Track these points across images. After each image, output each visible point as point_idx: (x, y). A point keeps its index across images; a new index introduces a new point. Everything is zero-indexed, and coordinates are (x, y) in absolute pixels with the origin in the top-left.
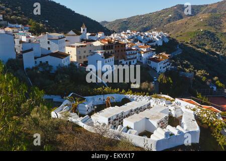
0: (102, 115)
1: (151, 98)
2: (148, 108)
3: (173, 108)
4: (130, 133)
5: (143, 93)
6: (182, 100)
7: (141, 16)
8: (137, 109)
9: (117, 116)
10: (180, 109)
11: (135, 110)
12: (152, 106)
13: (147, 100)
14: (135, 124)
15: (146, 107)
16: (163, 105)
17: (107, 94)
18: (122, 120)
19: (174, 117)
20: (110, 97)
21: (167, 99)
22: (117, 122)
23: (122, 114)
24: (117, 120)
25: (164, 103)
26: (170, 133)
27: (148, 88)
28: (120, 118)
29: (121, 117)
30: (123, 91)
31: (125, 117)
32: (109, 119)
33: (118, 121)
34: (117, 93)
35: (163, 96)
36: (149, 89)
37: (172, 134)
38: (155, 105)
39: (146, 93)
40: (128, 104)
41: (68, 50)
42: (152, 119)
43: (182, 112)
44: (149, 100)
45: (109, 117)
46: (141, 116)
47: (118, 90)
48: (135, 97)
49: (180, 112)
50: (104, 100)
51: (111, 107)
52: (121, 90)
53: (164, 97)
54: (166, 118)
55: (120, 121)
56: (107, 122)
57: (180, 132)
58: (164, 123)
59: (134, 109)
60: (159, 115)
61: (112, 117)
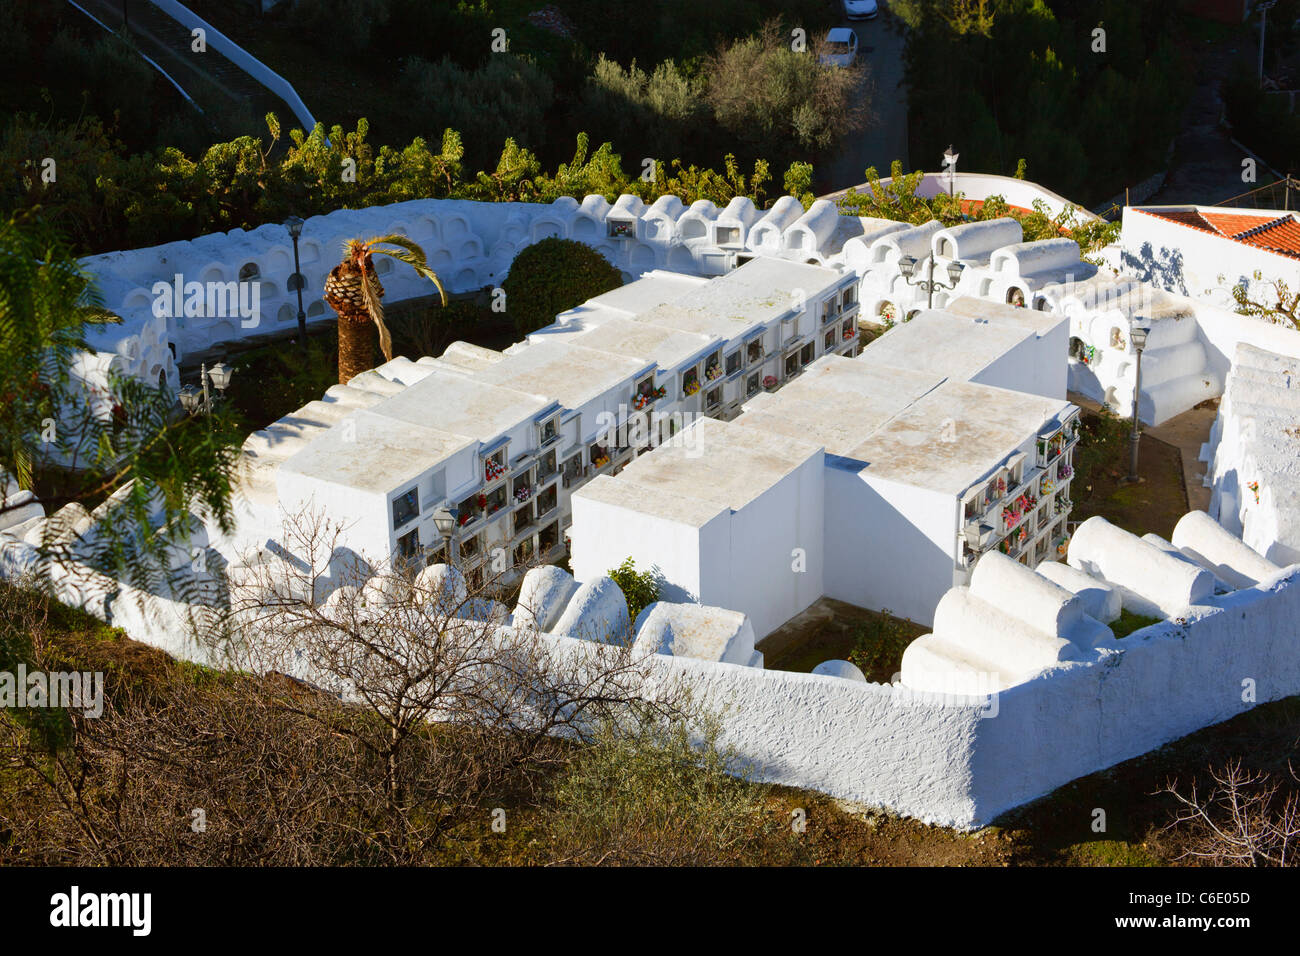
0: (300, 467)
1: (847, 229)
2: (830, 342)
3: (1113, 317)
4: (666, 643)
5: (747, 170)
6: (1195, 221)
8: (711, 359)
9: (492, 458)
10: (1183, 331)
11: (689, 378)
12: (867, 314)
13: (810, 244)
14: (717, 537)
15: (810, 330)
16: (999, 296)
17: (326, 207)
18: (549, 499)
19: (1125, 427)
20: (370, 244)
21: (1033, 227)
22: (495, 532)
23: (550, 433)
24: (496, 502)
25: (1007, 269)
26: (1114, 610)
27: (786, 111)
28: (521, 485)
29: (532, 465)
30: (512, 160)
31: (576, 473)
32: (405, 507)
33: (507, 517)
34: (439, 191)
35: (979, 187)
36: (804, 120)
37: (1134, 619)
38: (906, 296)
39: (778, 169)
40: (601, 310)
42: (901, 461)
43: (1214, 364)
44: (833, 245)
45: (401, 479)
46: (775, 445)
47: (452, 149)
48: (663, 219)
49: (1192, 358)
50: (297, 282)
51: (398, 368)
52: (481, 155)
53: (1000, 207)
54: (1046, 444)
55: (523, 520)
56: (376, 542)
57: (1215, 584)
58: (1028, 501)
59: (672, 359)
60: (978, 419)
61: (438, 476)
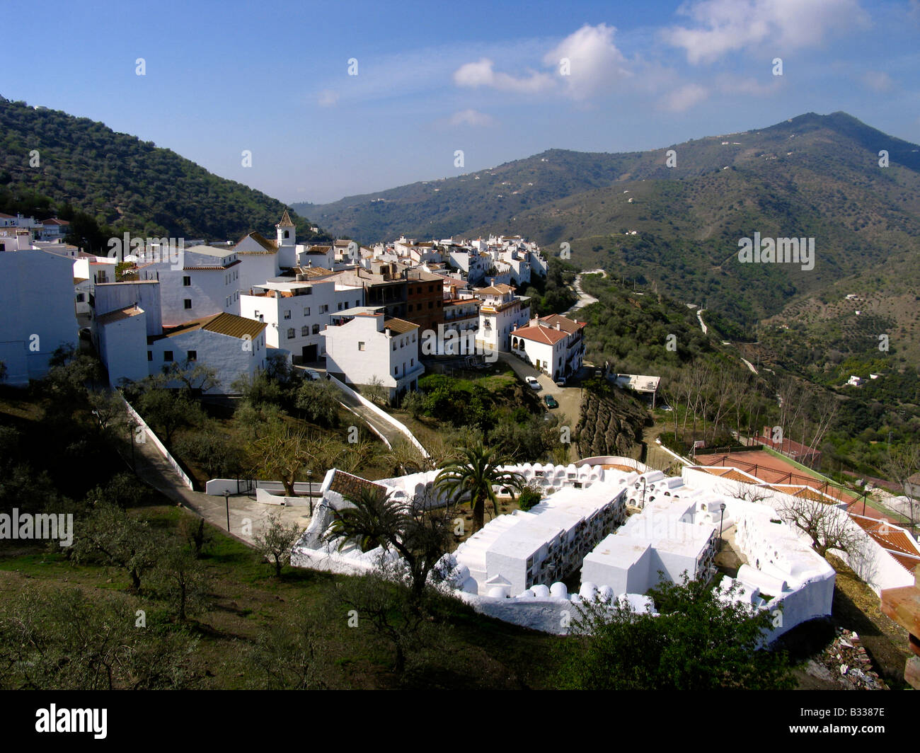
6: (702, 470)
7: (431, 185)
9: (550, 547)
23: (562, 538)
28: (555, 556)
29: (558, 550)
32: (530, 563)
41: (249, 307)
61: (537, 553)
